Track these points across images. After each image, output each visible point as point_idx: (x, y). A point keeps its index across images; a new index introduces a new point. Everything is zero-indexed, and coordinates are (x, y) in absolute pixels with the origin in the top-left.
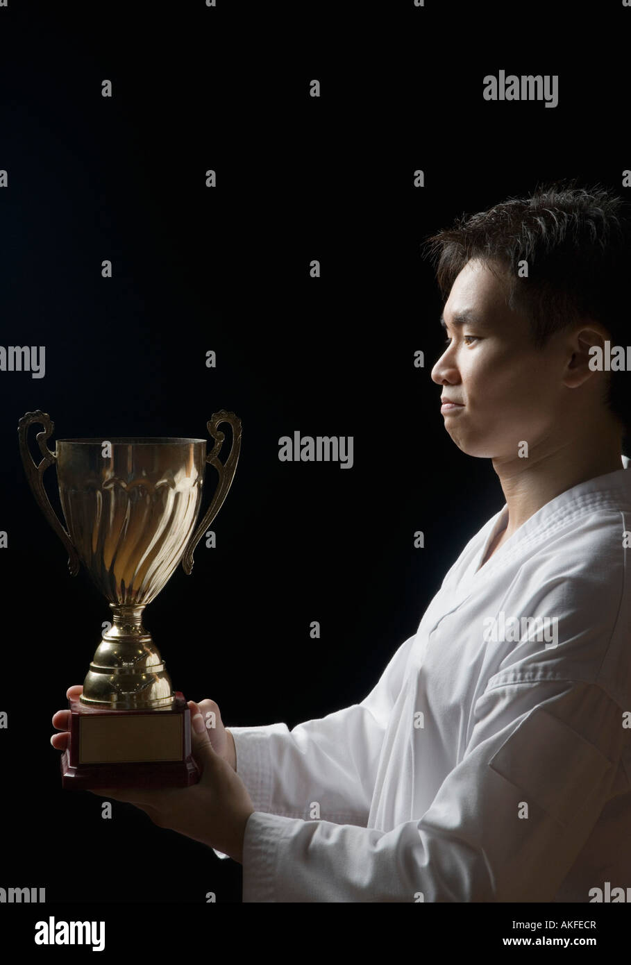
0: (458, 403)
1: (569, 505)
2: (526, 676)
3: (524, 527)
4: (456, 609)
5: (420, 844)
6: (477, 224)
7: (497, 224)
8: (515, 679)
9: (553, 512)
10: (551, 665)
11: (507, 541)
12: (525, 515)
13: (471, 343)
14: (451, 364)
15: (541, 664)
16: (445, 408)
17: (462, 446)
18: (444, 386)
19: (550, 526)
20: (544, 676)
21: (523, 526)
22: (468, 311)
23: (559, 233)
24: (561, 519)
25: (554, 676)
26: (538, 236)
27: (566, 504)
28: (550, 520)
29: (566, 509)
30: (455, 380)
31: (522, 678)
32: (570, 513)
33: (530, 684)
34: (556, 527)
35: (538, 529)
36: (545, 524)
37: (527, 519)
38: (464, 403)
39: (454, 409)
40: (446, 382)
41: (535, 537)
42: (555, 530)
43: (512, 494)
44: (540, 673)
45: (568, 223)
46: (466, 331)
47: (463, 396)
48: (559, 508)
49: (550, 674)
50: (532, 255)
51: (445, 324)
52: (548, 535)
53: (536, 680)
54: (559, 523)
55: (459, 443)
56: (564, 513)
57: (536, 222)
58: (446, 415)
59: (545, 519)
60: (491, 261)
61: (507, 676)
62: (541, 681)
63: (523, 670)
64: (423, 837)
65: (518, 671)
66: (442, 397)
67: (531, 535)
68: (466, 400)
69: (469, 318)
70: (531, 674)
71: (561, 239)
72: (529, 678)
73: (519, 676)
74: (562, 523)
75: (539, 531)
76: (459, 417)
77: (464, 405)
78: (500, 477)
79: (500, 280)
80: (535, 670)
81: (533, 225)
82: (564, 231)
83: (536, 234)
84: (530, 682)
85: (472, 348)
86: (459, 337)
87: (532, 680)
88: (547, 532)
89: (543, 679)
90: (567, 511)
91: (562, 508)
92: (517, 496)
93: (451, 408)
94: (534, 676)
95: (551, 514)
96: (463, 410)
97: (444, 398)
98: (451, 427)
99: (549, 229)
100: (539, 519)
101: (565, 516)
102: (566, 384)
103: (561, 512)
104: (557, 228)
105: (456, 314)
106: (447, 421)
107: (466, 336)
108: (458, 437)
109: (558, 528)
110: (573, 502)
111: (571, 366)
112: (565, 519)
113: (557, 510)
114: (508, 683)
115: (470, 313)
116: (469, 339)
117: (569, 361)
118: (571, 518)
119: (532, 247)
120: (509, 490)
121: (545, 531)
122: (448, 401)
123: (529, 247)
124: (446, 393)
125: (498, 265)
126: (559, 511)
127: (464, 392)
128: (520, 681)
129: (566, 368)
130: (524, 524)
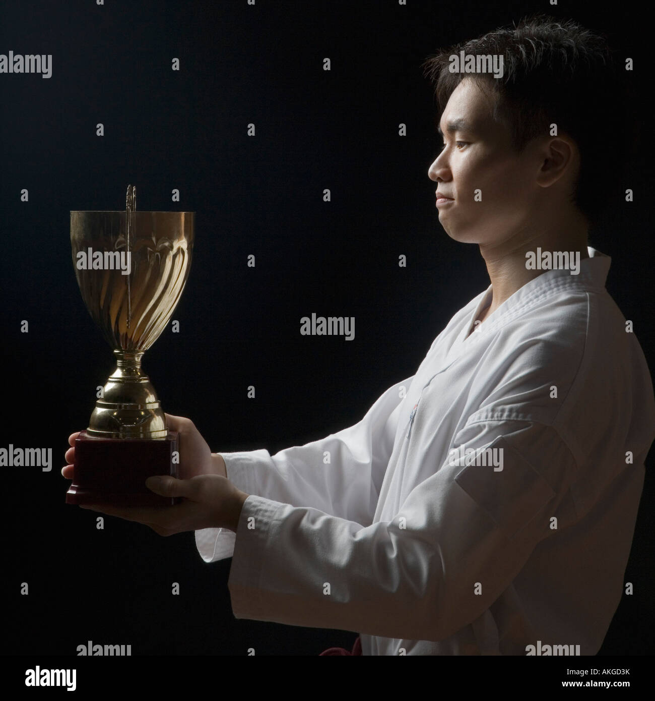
0: (449, 197)
1: (544, 285)
2: (496, 415)
3: (506, 303)
4: (447, 369)
5: (390, 544)
6: (470, 48)
7: (486, 49)
8: (487, 417)
9: (530, 292)
10: (516, 407)
11: (491, 315)
12: (506, 294)
13: (462, 147)
14: (445, 164)
15: (508, 407)
16: (439, 202)
17: (452, 234)
18: (439, 183)
19: (528, 303)
20: (509, 416)
21: (504, 303)
22: (460, 121)
23: (536, 58)
24: (537, 297)
25: (517, 416)
26: (519, 60)
27: (541, 284)
28: (528, 297)
29: (541, 289)
30: (447, 177)
31: (492, 417)
32: (545, 292)
33: (497, 422)
34: (532, 304)
35: (518, 305)
36: (524, 300)
37: (508, 297)
38: (454, 197)
39: (446, 203)
40: (440, 180)
41: (516, 311)
42: (531, 305)
43: (496, 276)
44: (506, 414)
45: (544, 50)
46: (458, 137)
47: (453, 191)
48: (536, 288)
49: (514, 415)
50: (514, 75)
51: (441, 131)
52: (526, 309)
53: (502, 419)
54: (535, 300)
55: (449, 232)
56: (539, 292)
57: (518, 48)
58: (440, 208)
59: (524, 297)
60: (479, 79)
61: (481, 415)
62: (506, 420)
63: (493, 410)
64: (393, 538)
65: (490, 410)
66: (437, 192)
67: (512, 310)
68: (455, 194)
69: (461, 126)
70: (500, 414)
71: (538, 63)
72: (498, 417)
73: (490, 415)
74: (538, 301)
75: (518, 307)
76: (450, 210)
77: (453, 199)
78: (486, 262)
79: (486, 96)
80: (503, 411)
81: (516, 52)
82: (540, 56)
83: (517, 58)
84: (498, 420)
85: (462, 151)
86: (452, 142)
87: (499, 419)
88: (524, 307)
89: (508, 419)
90: (543, 290)
91: (538, 288)
92: (501, 277)
93: (445, 202)
94: (502, 416)
95: (529, 293)
96: (453, 203)
97: (439, 193)
98: (444, 219)
99: (528, 54)
100: (518, 297)
101: (541, 295)
102: (539, 184)
103: (538, 292)
104: (535, 55)
105: (450, 123)
106: (441, 213)
107: (458, 142)
108: (449, 227)
109: (534, 304)
110: (547, 283)
111: (544, 169)
112: (541, 297)
113: (534, 290)
114: (481, 420)
115: (462, 122)
116: (461, 144)
117: (542, 165)
118: (546, 296)
119: (514, 69)
120: (493, 272)
121: (524, 306)
122: (442, 197)
123: (511, 69)
124: (441, 189)
125: (485, 83)
126: (535, 290)
127: (454, 188)
128: (490, 419)
129: (539, 171)
130: (507, 301)
